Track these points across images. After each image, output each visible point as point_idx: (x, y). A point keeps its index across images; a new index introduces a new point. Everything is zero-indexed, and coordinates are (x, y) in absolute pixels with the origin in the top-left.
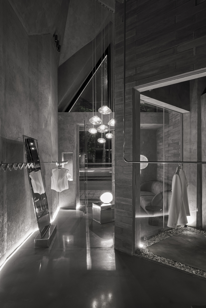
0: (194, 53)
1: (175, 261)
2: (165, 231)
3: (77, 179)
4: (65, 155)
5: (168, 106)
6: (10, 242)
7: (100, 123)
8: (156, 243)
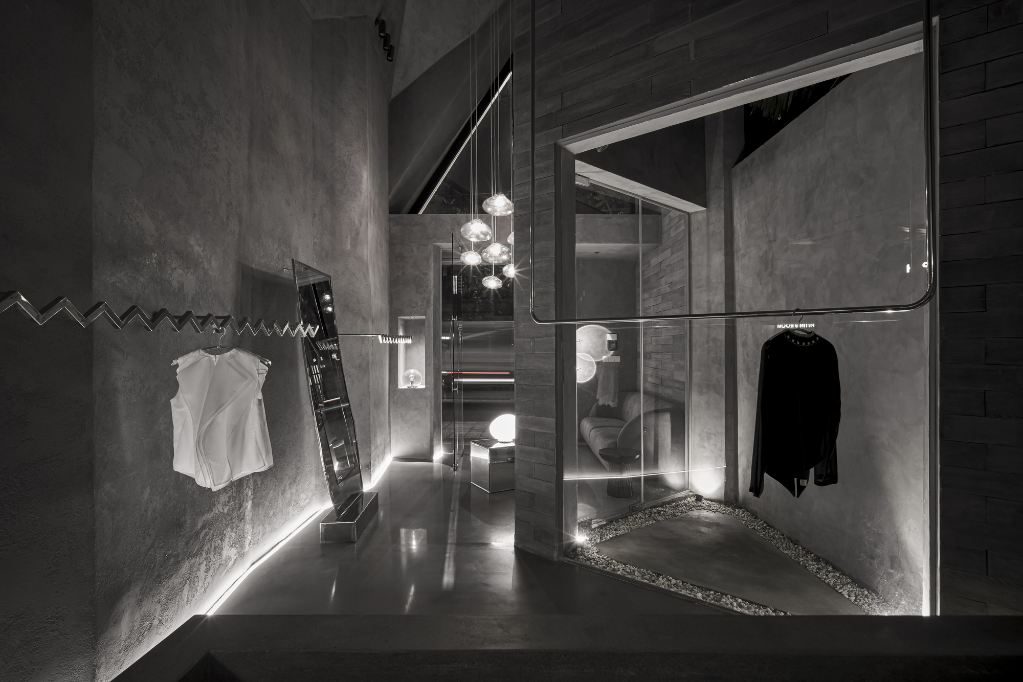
0: (692, 55)
1: (659, 572)
2: (646, 509)
3: (436, 385)
4: (406, 324)
5: (649, 192)
6: (261, 527)
7: (488, 238)
8: (620, 535)
